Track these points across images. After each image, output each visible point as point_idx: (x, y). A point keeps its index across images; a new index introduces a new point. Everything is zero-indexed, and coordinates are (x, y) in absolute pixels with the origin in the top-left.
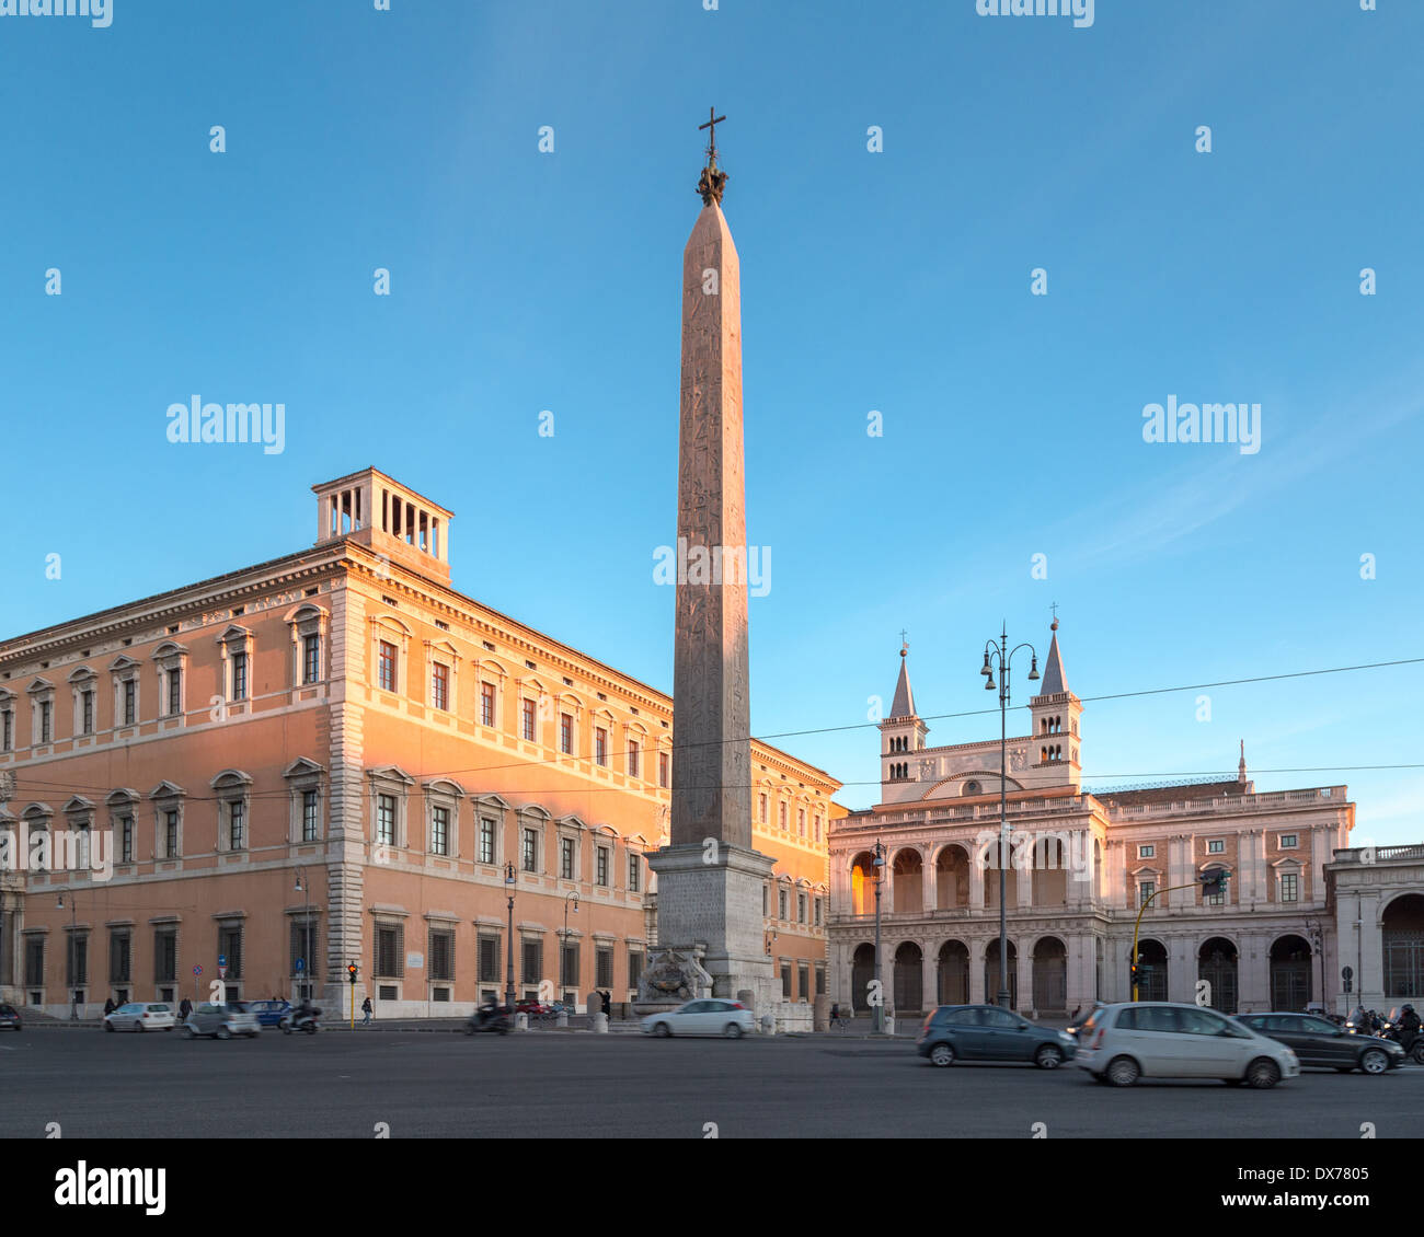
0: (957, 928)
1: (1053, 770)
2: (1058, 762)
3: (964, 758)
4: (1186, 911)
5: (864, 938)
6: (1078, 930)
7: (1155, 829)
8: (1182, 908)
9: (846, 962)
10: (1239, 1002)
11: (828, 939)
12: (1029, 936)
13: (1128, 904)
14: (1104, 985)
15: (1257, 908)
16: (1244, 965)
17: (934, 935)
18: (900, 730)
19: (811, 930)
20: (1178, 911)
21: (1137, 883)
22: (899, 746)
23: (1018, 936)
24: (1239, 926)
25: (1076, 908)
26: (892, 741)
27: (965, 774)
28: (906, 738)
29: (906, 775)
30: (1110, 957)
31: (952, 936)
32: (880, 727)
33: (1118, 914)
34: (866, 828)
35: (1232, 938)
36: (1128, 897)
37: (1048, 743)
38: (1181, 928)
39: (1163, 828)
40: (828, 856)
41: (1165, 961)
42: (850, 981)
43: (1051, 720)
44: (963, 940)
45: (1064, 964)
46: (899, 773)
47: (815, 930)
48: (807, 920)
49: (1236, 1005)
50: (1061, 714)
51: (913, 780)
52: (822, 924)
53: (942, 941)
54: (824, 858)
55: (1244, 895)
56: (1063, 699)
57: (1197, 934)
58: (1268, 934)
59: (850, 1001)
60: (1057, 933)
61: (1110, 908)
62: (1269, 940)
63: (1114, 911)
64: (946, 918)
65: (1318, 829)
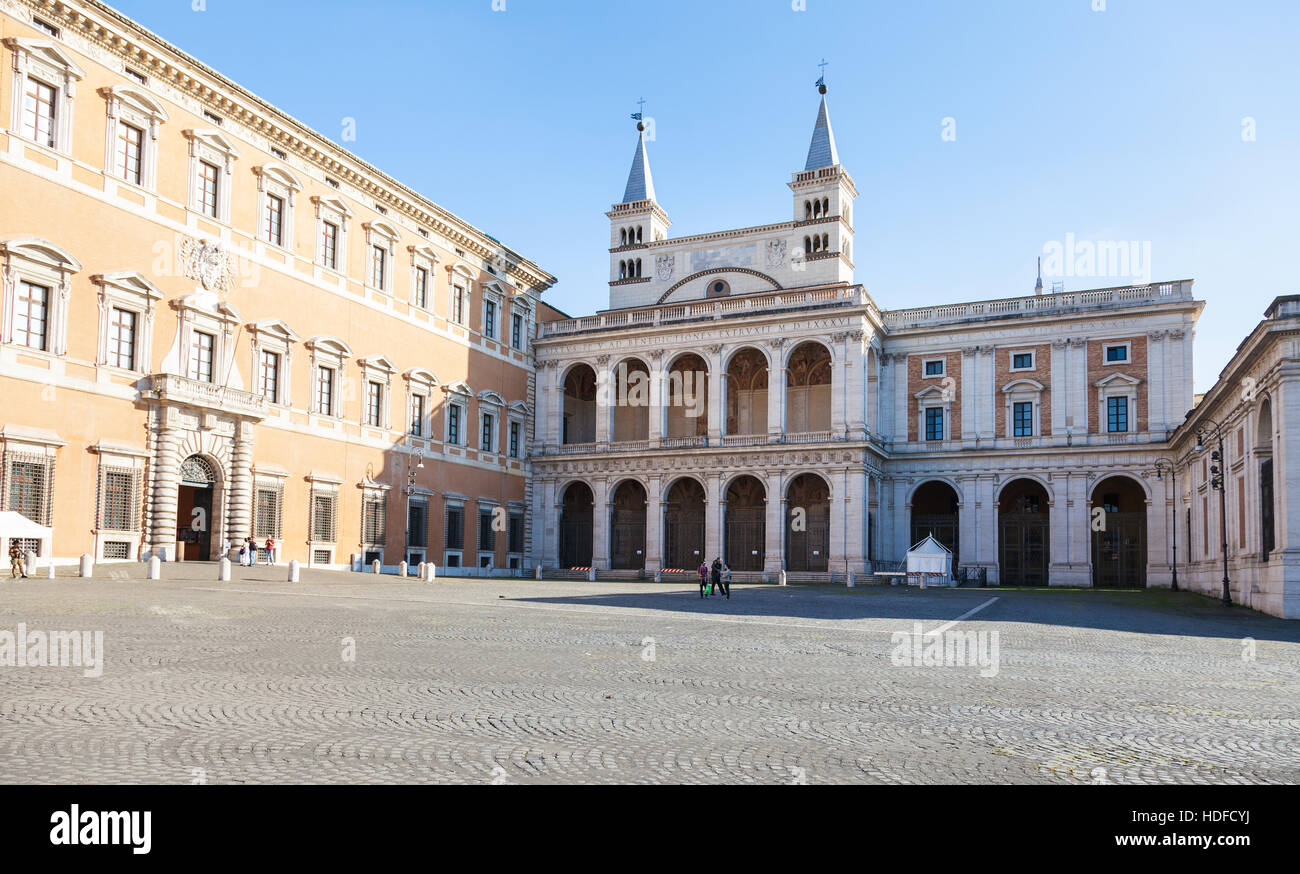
0: (690, 461)
1: (819, 264)
2: (825, 255)
3: (710, 251)
4: (983, 444)
5: (575, 474)
6: (845, 464)
7: (944, 339)
8: (978, 440)
9: (552, 506)
10: (1050, 565)
11: (530, 475)
12: (783, 472)
13: (910, 435)
14: (878, 540)
15: (1075, 441)
16: (1057, 515)
17: (660, 470)
18: (632, 218)
19: (502, 462)
20: (973, 444)
21: (922, 409)
22: (632, 237)
23: (768, 474)
24: (1054, 462)
25: (843, 435)
26: (624, 233)
27: (710, 272)
28: (640, 229)
29: (639, 274)
30: (886, 503)
31: (685, 472)
32: (609, 215)
33: (897, 448)
34: (581, 332)
35: (1042, 479)
36: (910, 427)
37: (812, 231)
38: (977, 465)
39: (955, 337)
40: (533, 370)
41: (957, 509)
42: (556, 530)
43: (817, 203)
44: (698, 477)
45: (827, 511)
46: (631, 272)
47: (509, 462)
48: (495, 448)
49: (1047, 567)
50: (829, 194)
51: (648, 279)
52: (522, 455)
53: (671, 478)
54: (527, 371)
55: (1058, 422)
56: (830, 175)
57: (997, 475)
58: (1089, 474)
59: (555, 556)
60: (819, 469)
61: (888, 441)
62: (1090, 482)
63: (891, 444)
64: (676, 448)
65: (1157, 337)
